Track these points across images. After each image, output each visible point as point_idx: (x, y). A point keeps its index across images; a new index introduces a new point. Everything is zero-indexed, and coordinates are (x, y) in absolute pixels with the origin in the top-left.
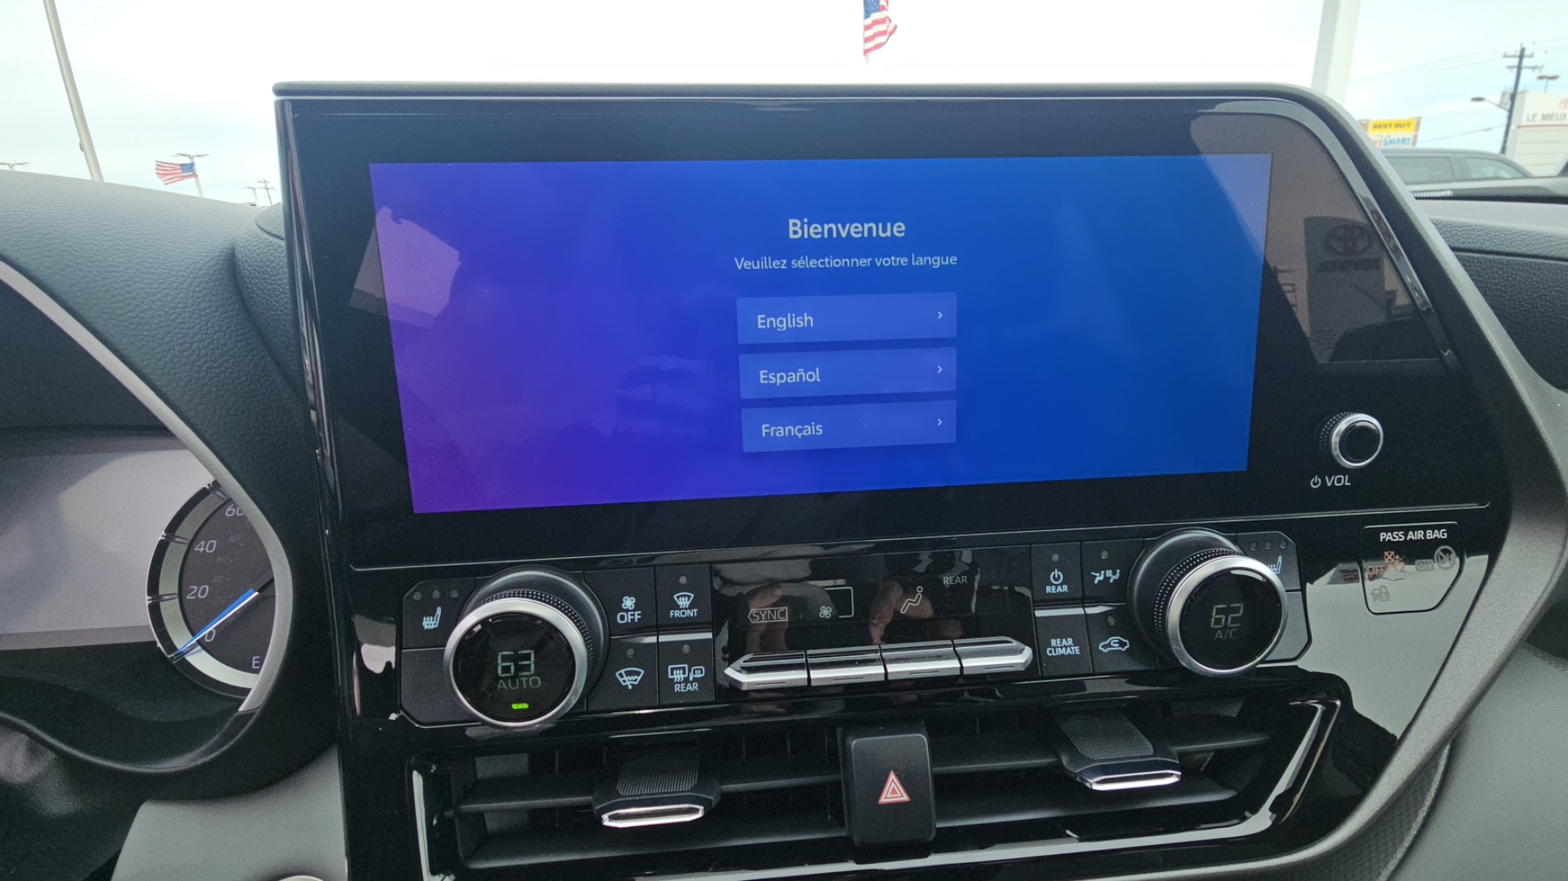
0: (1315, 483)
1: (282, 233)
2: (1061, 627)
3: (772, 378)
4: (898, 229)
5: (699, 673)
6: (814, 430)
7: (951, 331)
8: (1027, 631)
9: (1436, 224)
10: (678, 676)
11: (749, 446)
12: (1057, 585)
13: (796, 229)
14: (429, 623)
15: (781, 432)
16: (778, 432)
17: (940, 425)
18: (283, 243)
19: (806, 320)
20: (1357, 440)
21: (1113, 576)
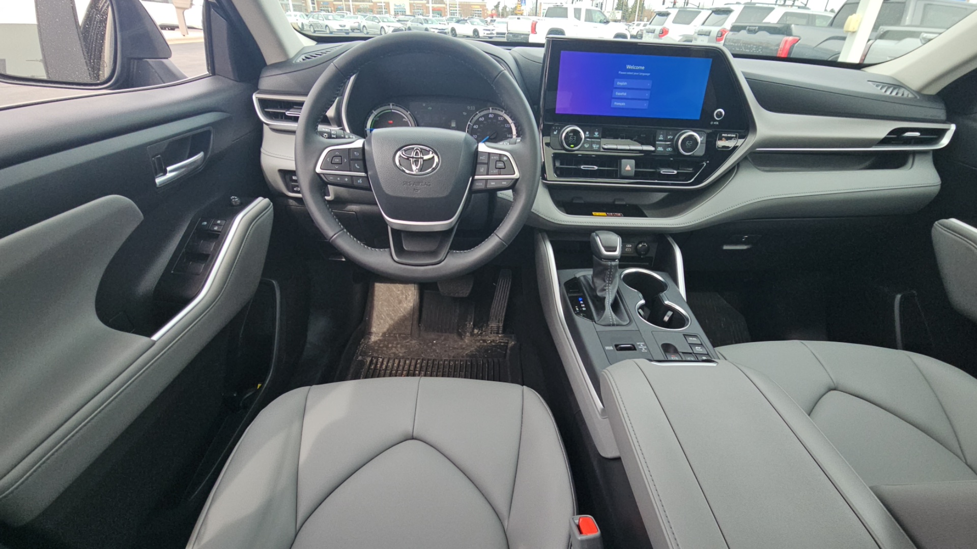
0: (712, 123)
1: (542, 61)
2: (660, 145)
3: (618, 94)
4: (643, 68)
5: (598, 146)
6: (623, 104)
7: (650, 88)
8: (654, 146)
9: (744, 73)
10: (594, 146)
11: (612, 106)
12: (661, 138)
13: (629, 67)
14: (555, 133)
15: (618, 104)
16: (617, 104)
17: (645, 105)
18: (541, 65)
19: (625, 84)
20: (719, 115)
21: (671, 137)
